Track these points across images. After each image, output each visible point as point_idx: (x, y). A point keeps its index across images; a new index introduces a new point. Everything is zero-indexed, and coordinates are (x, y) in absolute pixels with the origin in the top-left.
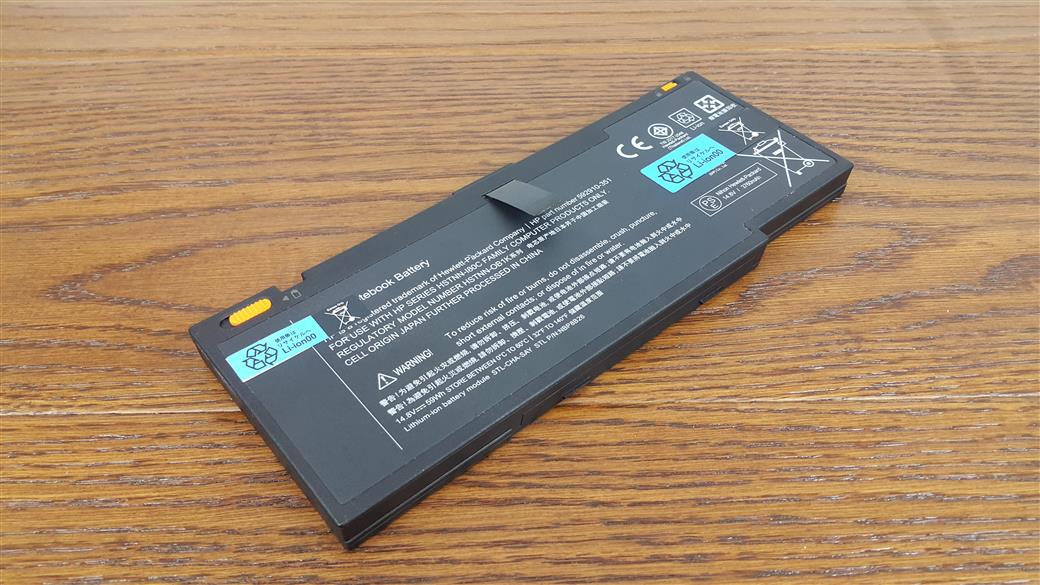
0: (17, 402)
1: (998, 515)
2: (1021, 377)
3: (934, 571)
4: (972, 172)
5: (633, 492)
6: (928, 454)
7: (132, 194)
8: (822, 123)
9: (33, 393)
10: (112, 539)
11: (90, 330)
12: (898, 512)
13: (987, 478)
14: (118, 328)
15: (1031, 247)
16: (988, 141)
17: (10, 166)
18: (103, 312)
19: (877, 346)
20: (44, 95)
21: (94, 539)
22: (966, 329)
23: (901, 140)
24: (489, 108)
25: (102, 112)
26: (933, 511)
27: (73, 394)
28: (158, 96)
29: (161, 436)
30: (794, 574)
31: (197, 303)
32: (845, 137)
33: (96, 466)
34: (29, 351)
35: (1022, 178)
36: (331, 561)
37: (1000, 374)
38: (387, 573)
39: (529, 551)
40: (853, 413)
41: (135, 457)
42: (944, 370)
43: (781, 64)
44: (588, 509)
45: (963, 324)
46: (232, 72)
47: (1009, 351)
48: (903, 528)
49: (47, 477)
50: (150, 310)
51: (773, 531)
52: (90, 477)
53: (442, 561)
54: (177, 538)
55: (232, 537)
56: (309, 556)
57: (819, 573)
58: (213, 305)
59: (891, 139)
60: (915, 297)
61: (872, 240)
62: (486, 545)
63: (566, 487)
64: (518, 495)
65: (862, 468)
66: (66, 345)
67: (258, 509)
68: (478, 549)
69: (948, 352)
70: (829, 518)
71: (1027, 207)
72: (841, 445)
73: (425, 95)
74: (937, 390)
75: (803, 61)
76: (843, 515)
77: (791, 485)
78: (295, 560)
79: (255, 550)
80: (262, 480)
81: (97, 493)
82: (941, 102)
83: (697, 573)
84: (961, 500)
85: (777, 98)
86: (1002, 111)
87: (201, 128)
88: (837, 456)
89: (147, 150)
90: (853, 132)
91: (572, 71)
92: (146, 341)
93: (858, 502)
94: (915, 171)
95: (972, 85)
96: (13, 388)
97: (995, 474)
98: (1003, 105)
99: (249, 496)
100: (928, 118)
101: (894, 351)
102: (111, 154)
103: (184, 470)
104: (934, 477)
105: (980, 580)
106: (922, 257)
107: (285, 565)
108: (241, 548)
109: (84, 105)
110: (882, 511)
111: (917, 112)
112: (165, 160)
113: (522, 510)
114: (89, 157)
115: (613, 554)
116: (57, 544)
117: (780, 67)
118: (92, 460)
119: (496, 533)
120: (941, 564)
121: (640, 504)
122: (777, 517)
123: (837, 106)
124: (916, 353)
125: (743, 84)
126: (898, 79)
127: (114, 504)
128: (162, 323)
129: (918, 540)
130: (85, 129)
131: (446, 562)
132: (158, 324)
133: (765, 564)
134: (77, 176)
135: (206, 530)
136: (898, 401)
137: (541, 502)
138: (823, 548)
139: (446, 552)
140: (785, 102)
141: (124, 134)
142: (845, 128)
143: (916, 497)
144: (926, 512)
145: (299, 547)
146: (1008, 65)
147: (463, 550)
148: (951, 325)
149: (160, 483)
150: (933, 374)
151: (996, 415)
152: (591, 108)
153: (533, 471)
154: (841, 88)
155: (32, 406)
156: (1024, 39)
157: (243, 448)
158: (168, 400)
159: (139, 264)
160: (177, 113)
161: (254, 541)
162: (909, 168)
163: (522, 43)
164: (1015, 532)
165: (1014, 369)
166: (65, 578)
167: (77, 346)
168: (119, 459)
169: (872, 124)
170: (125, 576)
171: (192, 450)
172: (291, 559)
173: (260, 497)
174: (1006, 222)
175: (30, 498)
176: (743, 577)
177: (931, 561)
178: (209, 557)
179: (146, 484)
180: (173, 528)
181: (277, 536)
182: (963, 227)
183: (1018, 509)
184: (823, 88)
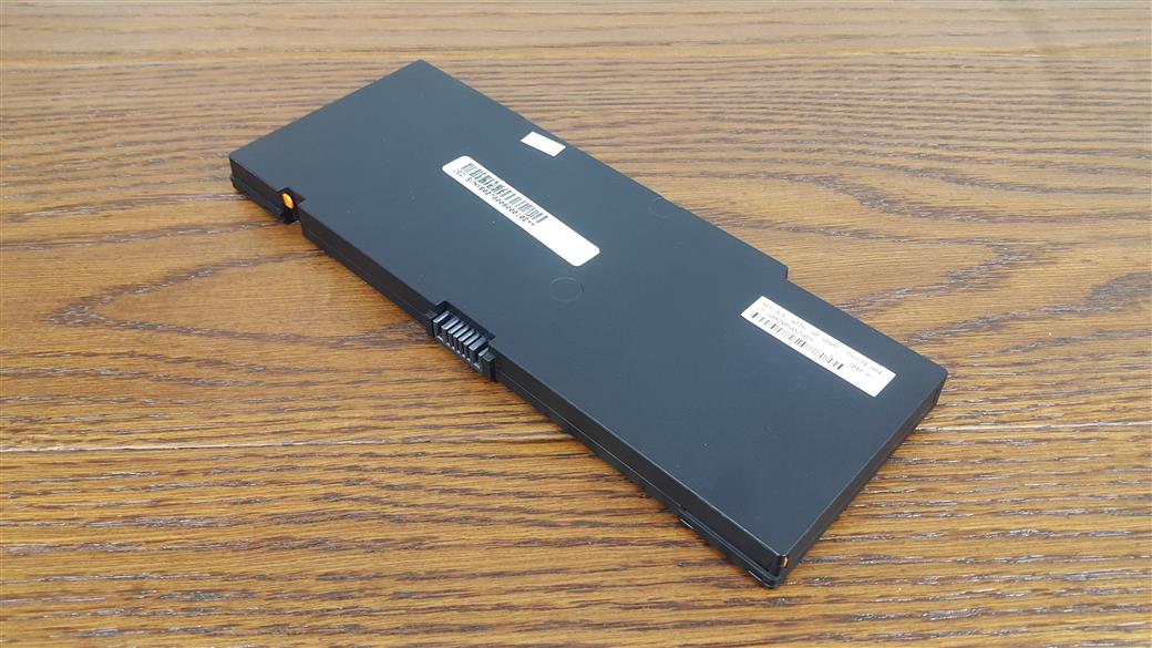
0: (18, 437)
1: (1109, 553)
2: (1131, 404)
3: (1042, 613)
4: (1074, 185)
6: (1032, 488)
7: (145, 209)
8: (909, 132)
9: (37, 426)
10: (128, 587)
11: (100, 357)
12: (1001, 551)
13: (1095, 512)
14: (132, 354)
15: (1138, 265)
16: (1089, 152)
17: (8, 179)
18: (114, 338)
19: (973, 372)
20: (47, 101)
21: (108, 587)
22: (1070, 354)
23: (995, 150)
25: (111, 119)
26: (1040, 549)
27: (82, 428)
28: (172, 102)
29: (181, 473)
30: (888, 618)
31: (221, 328)
32: (935, 147)
33: (109, 506)
34: (31, 381)
35: (1128, 191)
36: (375, 608)
37: (1108, 401)
38: (437, 621)
39: (595, 596)
40: (948, 443)
41: (153, 496)
42: (1047, 397)
43: (862, 69)
44: (660, 549)
45: (1067, 348)
46: (258, 76)
47: (1118, 377)
48: (1005, 568)
49: (53, 520)
50: (168, 335)
51: (864, 572)
52: (102, 519)
53: (499, 607)
54: (199, 585)
55: (263, 583)
56: (350, 603)
57: (915, 617)
58: (238, 330)
59: (984, 149)
60: (1015, 318)
61: (966, 257)
62: (547, 590)
63: (635, 526)
64: (583, 535)
65: (962, 503)
66: (73, 375)
67: (292, 553)
68: (538, 594)
69: (1051, 378)
70: (926, 558)
71: (1134, 222)
72: (938, 478)
74: (1041, 419)
75: (886, 65)
76: (940, 554)
77: (884, 521)
78: (334, 607)
79: (290, 597)
80: (297, 520)
81: (110, 536)
82: (1037, 111)
83: (781, 618)
84: (1070, 537)
85: (859, 105)
86: (1104, 119)
87: (221, 137)
88: (932, 490)
89: (161, 161)
90: (944, 142)
91: (633, 76)
92: (163, 369)
93: (957, 539)
94: (1011, 183)
96: (14, 422)
97: (1105, 509)
98: (1105, 113)
99: (281, 538)
100: (1023, 127)
101: (992, 377)
102: (121, 165)
103: (208, 510)
104: (1039, 512)
105: (1092, 622)
106: (1020, 276)
107: (324, 613)
108: (273, 596)
109: (92, 112)
110: (984, 550)
111: (1011, 121)
112: (182, 171)
113: (586, 551)
114: (97, 168)
115: (688, 598)
116: (66, 592)
117: (862, 72)
118: (103, 499)
119: (558, 576)
120: (1049, 606)
122: (867, 557)
123: (925, 114)
124: (1016, 379)
125: (821, 90)
126: (990, 85)
127: (129, 548)
128: (180, 350)
129: (1023, 580)
130: (92, 139)
131: (503, 608)
132: (176, 350)
133: (856, 607)
134: (84, 190)
135: (233, 577)
136: (999, 431)
137: (608, 542)
138: (920, 590)
139: (502, 597)
140: (870, 109)
141: (137, 143)
142: (933, 137)
143: (1020, 534)
144: (1030, 550)
145: (338, 593)
146: (1109, 71)
147: (522, 595)
148: (1054, 348)
149: (181, 524)
150: (1036, 402)
151: (1105, 445)
152: (655, 116)
153: (599, 508)
154: (929, 95)
155: (35, 441)
156: (1126, 44)
157: (273, 486)
158: (188, 433)
159: (155, 285)
160: (195, 120)
161: (289, 588)
162: (1004, 181)
163: (576, 46)
164: (1128, 571)
165: (1122, 396)
166: (74, 630)
167: (85, 374)
168: (134, 499)
169: (963, 134)
170: (142, 628)
171: (216, 488)
172: (330, 607)
173: (294, 540)
174: (1111, 238)
175: (35, 541)
176: (832, 621)
177: (1038, 603)
178: (236, 605)
179: (167, 526)
180: (196, 574)
181: (314, 582)
182: (1064, 244)
183: (1131, 545)
184: (909, 94)
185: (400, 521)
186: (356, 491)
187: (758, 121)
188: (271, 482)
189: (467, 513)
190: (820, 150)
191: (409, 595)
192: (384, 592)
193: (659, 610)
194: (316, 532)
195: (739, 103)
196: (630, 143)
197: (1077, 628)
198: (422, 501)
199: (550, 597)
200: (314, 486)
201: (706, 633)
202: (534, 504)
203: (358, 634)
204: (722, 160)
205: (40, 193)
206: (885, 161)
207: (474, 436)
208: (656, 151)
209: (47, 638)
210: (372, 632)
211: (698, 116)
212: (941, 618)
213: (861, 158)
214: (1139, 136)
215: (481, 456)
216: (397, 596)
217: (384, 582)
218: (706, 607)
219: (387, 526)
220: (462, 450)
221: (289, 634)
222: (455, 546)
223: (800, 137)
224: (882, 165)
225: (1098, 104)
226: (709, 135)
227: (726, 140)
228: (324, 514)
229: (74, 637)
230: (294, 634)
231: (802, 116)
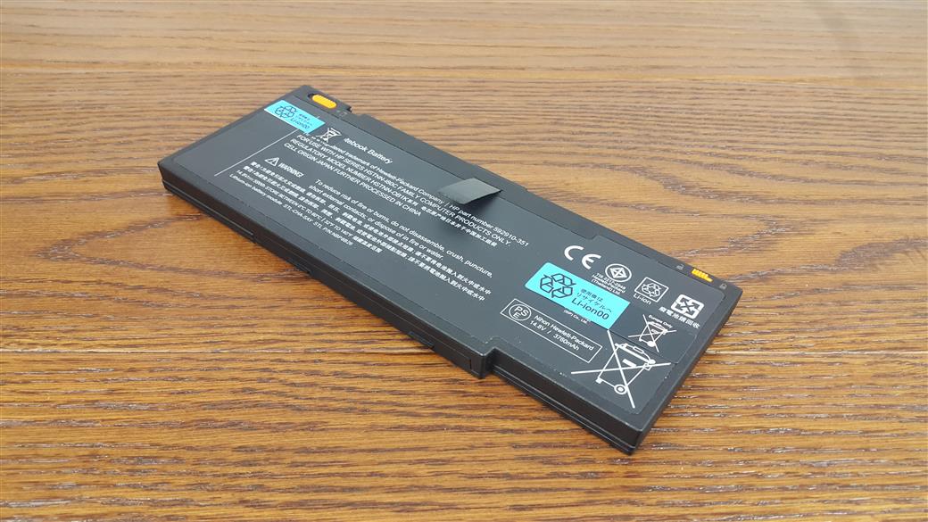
0: (8, 340)
1: (846, 447)
2: (867, 338)
3: (792, 490)
4: (830, 178)
5: (537, 423)
6: (789, 397)
7: (116, 177)
8: (704, 137)
9: (23, 333)
10: (86, 453)
11: (74, 284)
12: (763, 442)
13: (837, 417)
14: (99, 282)
15: (876, 237)
16: (843, 154)
17: (11, 152)
18: (86, 270)
20: (43, 96)
21: (71, 452)
22: (821, 300)
23: (769, 151)
24: (424, 117)
25: (93, 111)
26: (793, 442)
27: (58, 335)
28: (141, 99)
29: (132, 370)
30: (672, 490)
31: (169, 265)
33: (75, 393)
34: (20, 300)
35: (870, 183)
36: (276, 473)
37: (850, 335)
38: (324, 484)
39: (448, 468)
40: (724, 362)
41: (109, 386)
42: (803, 331)
43: (670, 90)
44: (499, 435)
45: (820, 296)
46: (207, 83)
47: (857, 318)
48: (765, 456)
49: (31, 402)
50: (128, 269)
51: (656, 455)
52: (69, 402)
53: (372, 474)
54: (142, 453)
55: (191, 453)
56: (257, 468)
57: (694, 490)
58: (182, 266)
59: (761, 150)
60: (779, 273)
61: (743, 228)
62: (410, 463)
63: (480, 417)
64: (440, 423)
65: (733, 407)
66: (53, 296)
67: (214, 431)
68: (404, 465)
69: (806, 318)
70: (703, 446)
71: (874, 205)
72: (714, 388)
73: (372, 106)
74: (796, 347)
75: (689, 88)
76: (715, 444)
77: (672, 419)
78: (245, 471)
79: (211, 464)
80: (219, 407)
81: (75, 415)
82: (803, 123)
83: (590, 487)
84: (816, 434)
85: (666, 117)
86: (855, 131)
87: (178, 127)
88: (710, 397)
89: (130, 142)
90: (730, 144)
91: (496, 91)
92: (122, 294)
93: (728, 433)
94: (781, 175)
95: (830, 111)
96: (4, 329)
97: (844, 414)
98: (856, 127)
99: (206, 420)
100: (794, 135)
101: (760, 316)
102: (98, 144)
103: (150, 398)
104: (793, 416)
105: (831, 497)
106: (786, 242)
107: (236, 476)
108: (198, 462)
109: (78, 105)
110: (749, 442)
111: (784, 130)
112: (146, 150)
113: (442, 434)
114: (80, 146)
115: (519, 471)
116: (37, 456)
117: (670, 93)
118: (71, 388)
119: (419, 453)
120: (798, 484)
121: (542, 432)
122: (659, 444)
123: (716, 124)
124: (779, 318)
125: (639, 105)
126: (769, 104)
127: (88, 424)
128: (137, 280)
129: (779, 465)
130: (78, 124)
131: (376, 475)
132: (133, 280)
133: (647, 481)
134: (69, 162)
135: (167, 447)
136: (764, 355)
137: (459, 429)
138: (697, 470)
139: (376, 467)
140: (674, 120)
141: (112, 129)
142: (722, 141)
143: (777, 431)
144: (785, 443)
145: (249, 461)
146: (860, 96)
147: (391, 466)
148: (809, 296)
149: (130, 408)
150: (794, 335)
151: (846, 367)
152: (511, 120)
153: (454, 404)
154: (720, 111)
155: (20, 344)
157: (203, 382)
158: (138, 341)
159: (119, 232)
160: (158, 113)
161: (210, 456)
162: (775, 173)
163: (454, 68)
164: (860, 460)
165: (861, 332)
166: (43, 484)
167: (62, 296)
168: (94, 388)
169: (745, 139)
170: (96, 483)
171: (160, 382)
172: (241, 472)
173: (217, 421)
174: (856, 217)
175: (15, 418)
176: (628, 491)
177: (789, 482)
178: (170, 468)
179: (118, 409)
180: (140, 444)
181: (230, 453)
182: (820, 220)
183: (862, 442)
184: (705, 109)
185: (299, 410)
186: (266, 387)
187: (589, 126)
188: (201, 379)
189: (352, 405)
190: (634, 148)
191: (303, 464)
192: (285, 461)
193: (496, 479)
194: (234, 416)
195: (576, 113)
196: (491, 139)
197: (819, 502)
198: (318, 395)
199: (413, 468)
200: (235, 382)
201: (531, 497)
202: (403, 399)
203: (263, 492)
204: (560, 153)
205: (35, 163)
206: (685, 157)
207: (360, 349)
208: (510, 145)
209: (21, 489)
210: (273, 491)
211: (543, 121)
212: (714, 491)
213: (666, 155)
214: (880, 144)
215: (365, 364)
216: (294, 464)
217: (283, 454)
218: (533, 478)
219: (289, 412)
220: (350, 359)
221: (208, 490)
222: (341, 429)
223: (619, 139)
224: (681, 160)
225: (851, 120)
226: (552, 135)
227: (564, 139)
228: (240, 403)
229: (41, 489)
230: (213, 490)
231: (623, 123)
